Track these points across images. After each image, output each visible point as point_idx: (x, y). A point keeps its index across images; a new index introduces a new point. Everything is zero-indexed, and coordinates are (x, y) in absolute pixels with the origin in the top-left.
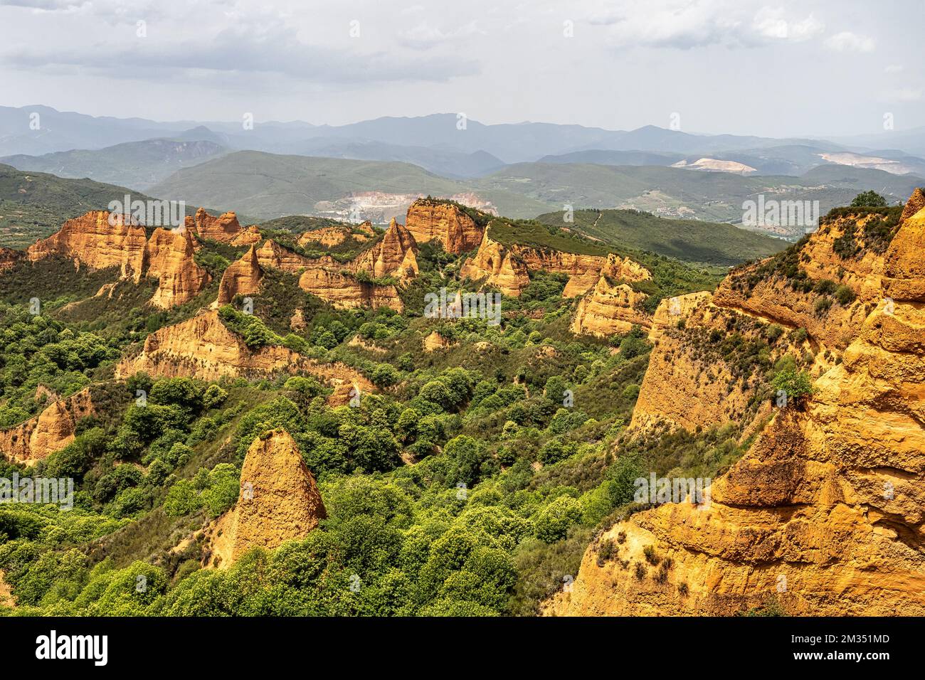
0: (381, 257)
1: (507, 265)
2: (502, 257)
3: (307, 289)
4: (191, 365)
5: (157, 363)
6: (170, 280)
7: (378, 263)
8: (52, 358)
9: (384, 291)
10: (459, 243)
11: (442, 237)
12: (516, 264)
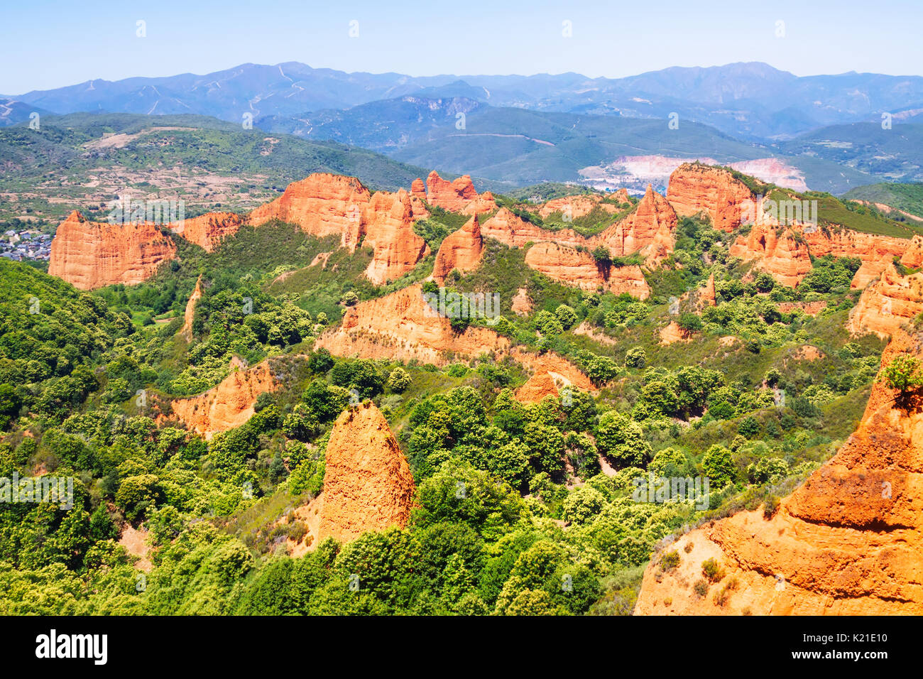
0: (631, 232)
1: (783, 246)
2: (778, 236)
3: (533, 266)
4: (388, 344)
5: (354, 340)
6: (385, 252)
7: (629, 239)
8: (253, 329)
9: (624, 270)
10: (731, 217)
11: (711, 211)
12: (793, 245)
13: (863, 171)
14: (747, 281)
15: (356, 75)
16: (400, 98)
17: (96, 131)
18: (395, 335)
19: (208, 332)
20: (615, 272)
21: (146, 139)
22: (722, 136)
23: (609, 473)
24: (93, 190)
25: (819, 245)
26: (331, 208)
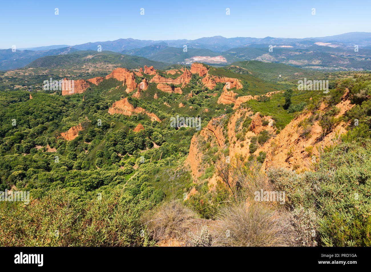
0: (182, 78)
1: (210, 81)
3: (158, 88)
4: (122, 110)
5: (115, 110)
6: (129, 86)
7: (182, 79)
9: (177, 88)
10: (203, 74)
11: (199, 72)
12: (212, 81)
14: (203, 89)
17: (86, 55)
19: (85, 108)
20: (175, 89)
21: (96, 56)
23: (155, 146)
24: (84, 68)
25: (218, 80)
26: (122, 75)
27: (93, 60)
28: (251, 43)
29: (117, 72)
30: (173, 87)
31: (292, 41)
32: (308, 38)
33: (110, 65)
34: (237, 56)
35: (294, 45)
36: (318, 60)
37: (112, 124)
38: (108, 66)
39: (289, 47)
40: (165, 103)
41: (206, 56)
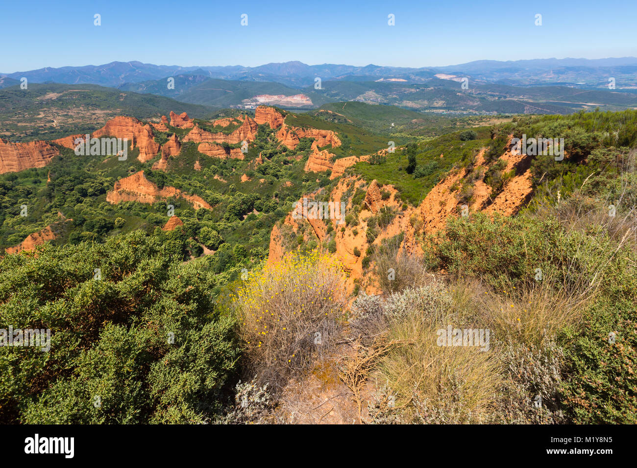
0: (242, 132)
1: (289, 136)
2: (287, 132)
3: (201, 152)
4: (135, 195)
5: (121, 194)
6: (144, 150)
7: (242, 135)
8: (79, 192)
9: (235, 150)
10: (276, 124)
11: (269, 122)
12: (292, 135)
13: (328, 97)
14: (278, 149)
15: (161, 66)
16: (178, 76)
17: (43, 91)
18: (137, 191)
19: (54, 197)
20: (232, 151)
21: (66, 95)
22: (287, 87)
23: (206, 251)
24: (41, 118)
25: (302, 134)
26: (127, 130)
27: (61, 102)
28: (347, 74)
29: (116, 125)
30: (228, 148)
31: (404, 72)
32: (426, 68)
33: (98, 112)
34: (328, 95)
35: (408, 78)
36: (442, 100)
37: (119, 221)
38: (94, 114)
39: (402, 80)
40: (216, 177)
41: (277, 95)
